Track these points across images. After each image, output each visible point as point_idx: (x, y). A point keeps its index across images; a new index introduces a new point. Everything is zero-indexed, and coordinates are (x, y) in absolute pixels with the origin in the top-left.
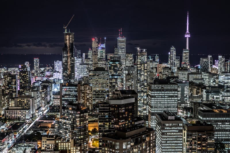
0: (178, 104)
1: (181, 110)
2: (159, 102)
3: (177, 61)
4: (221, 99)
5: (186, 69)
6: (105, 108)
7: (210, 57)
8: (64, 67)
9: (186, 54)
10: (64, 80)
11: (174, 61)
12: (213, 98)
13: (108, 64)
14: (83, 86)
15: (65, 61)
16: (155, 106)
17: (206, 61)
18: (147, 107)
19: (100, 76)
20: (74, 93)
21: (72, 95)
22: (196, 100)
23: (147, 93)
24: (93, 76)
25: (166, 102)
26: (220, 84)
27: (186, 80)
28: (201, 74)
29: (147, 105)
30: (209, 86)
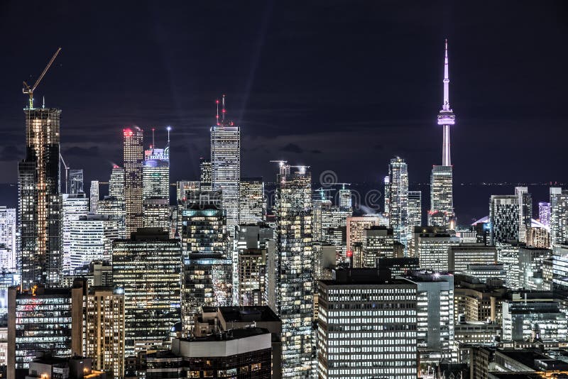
0: (418, 353)
1: (431, 373)
2: (356, 346)
3: (413, 205)
4: (562, 336)
5: (443, 234)
6: (170, 370)
7: (521, 190)
8: (23, 229)
9: (441, 181)
10: (24, 276)
11: (405, 205)
12: (537, 330)
13: (178, 218)
14: (92, 293)
15: (29, 207)
16: (340, 361)
17: (508, 206)
18: (314, 367)
19: (152, 260)
20: (60, 319)
21: (51, 326)
22: (478, 339)
23: (312, 316)
24: (128, 258)
25: (377, 346)
26: (559, 282)
27: (446, 269)
28: (493, 248)
29: (315, 357)
30: (522, 292)
